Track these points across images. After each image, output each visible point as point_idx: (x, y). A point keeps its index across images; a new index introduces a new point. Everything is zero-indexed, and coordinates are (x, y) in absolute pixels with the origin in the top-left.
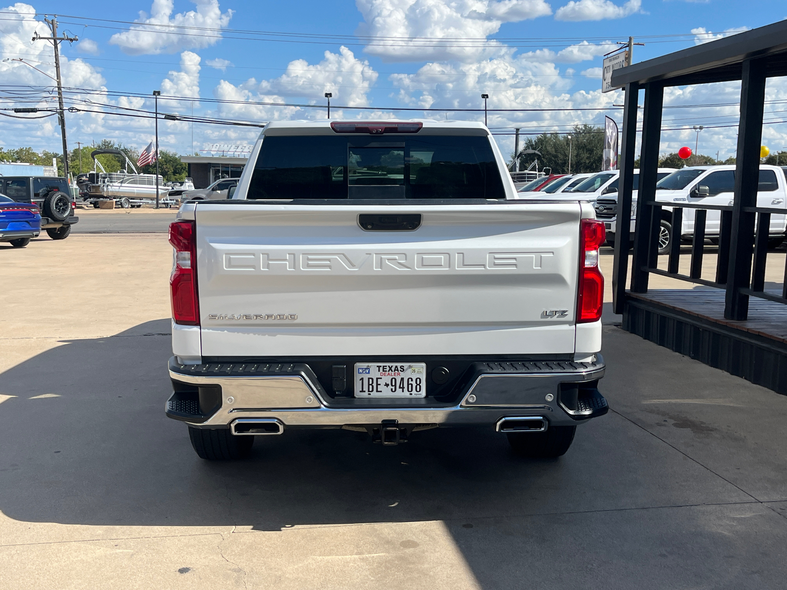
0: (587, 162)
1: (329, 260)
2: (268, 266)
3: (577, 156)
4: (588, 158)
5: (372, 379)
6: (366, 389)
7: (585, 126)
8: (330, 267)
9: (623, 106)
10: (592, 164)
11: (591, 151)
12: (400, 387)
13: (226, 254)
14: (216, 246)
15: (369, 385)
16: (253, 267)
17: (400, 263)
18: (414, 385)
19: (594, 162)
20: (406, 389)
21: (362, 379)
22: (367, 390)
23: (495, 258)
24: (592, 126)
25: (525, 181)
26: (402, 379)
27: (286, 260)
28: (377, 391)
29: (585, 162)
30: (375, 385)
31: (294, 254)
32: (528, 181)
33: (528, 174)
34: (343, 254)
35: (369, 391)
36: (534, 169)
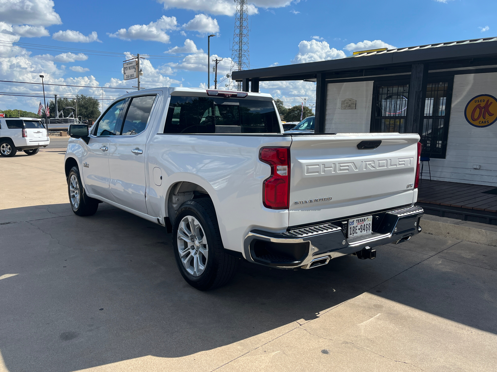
0: (85, 114)
1: (348, 166)
2: (324, 171)
3: (80, 110)
4: (85, 112)
5: (354, 227)
6: (352, 233)
7: (82, 95)
8: (348, 169)
9: (137, 87)
10: (88, 115)
11: (87, 108)
12: (363, 230)
13: (306, 166)
15: (353, 230)
16: (318, 172)
17: (372, 166)
18: (368, 227)
19: (89, 114)
20: (365, 230)
21: (351, 228)
23: (399, 161)
24: (86, 96)
25: (68, 123)
26: (364, 225)
27: (331, 167)
28: (356, 233)
29: (84, 114)
30: (355, 230)
31: (335, 164)
32: (70, 123)
33: (70, 119)
34: (353, 162)
35: (353, 234)
36: (72, 116)
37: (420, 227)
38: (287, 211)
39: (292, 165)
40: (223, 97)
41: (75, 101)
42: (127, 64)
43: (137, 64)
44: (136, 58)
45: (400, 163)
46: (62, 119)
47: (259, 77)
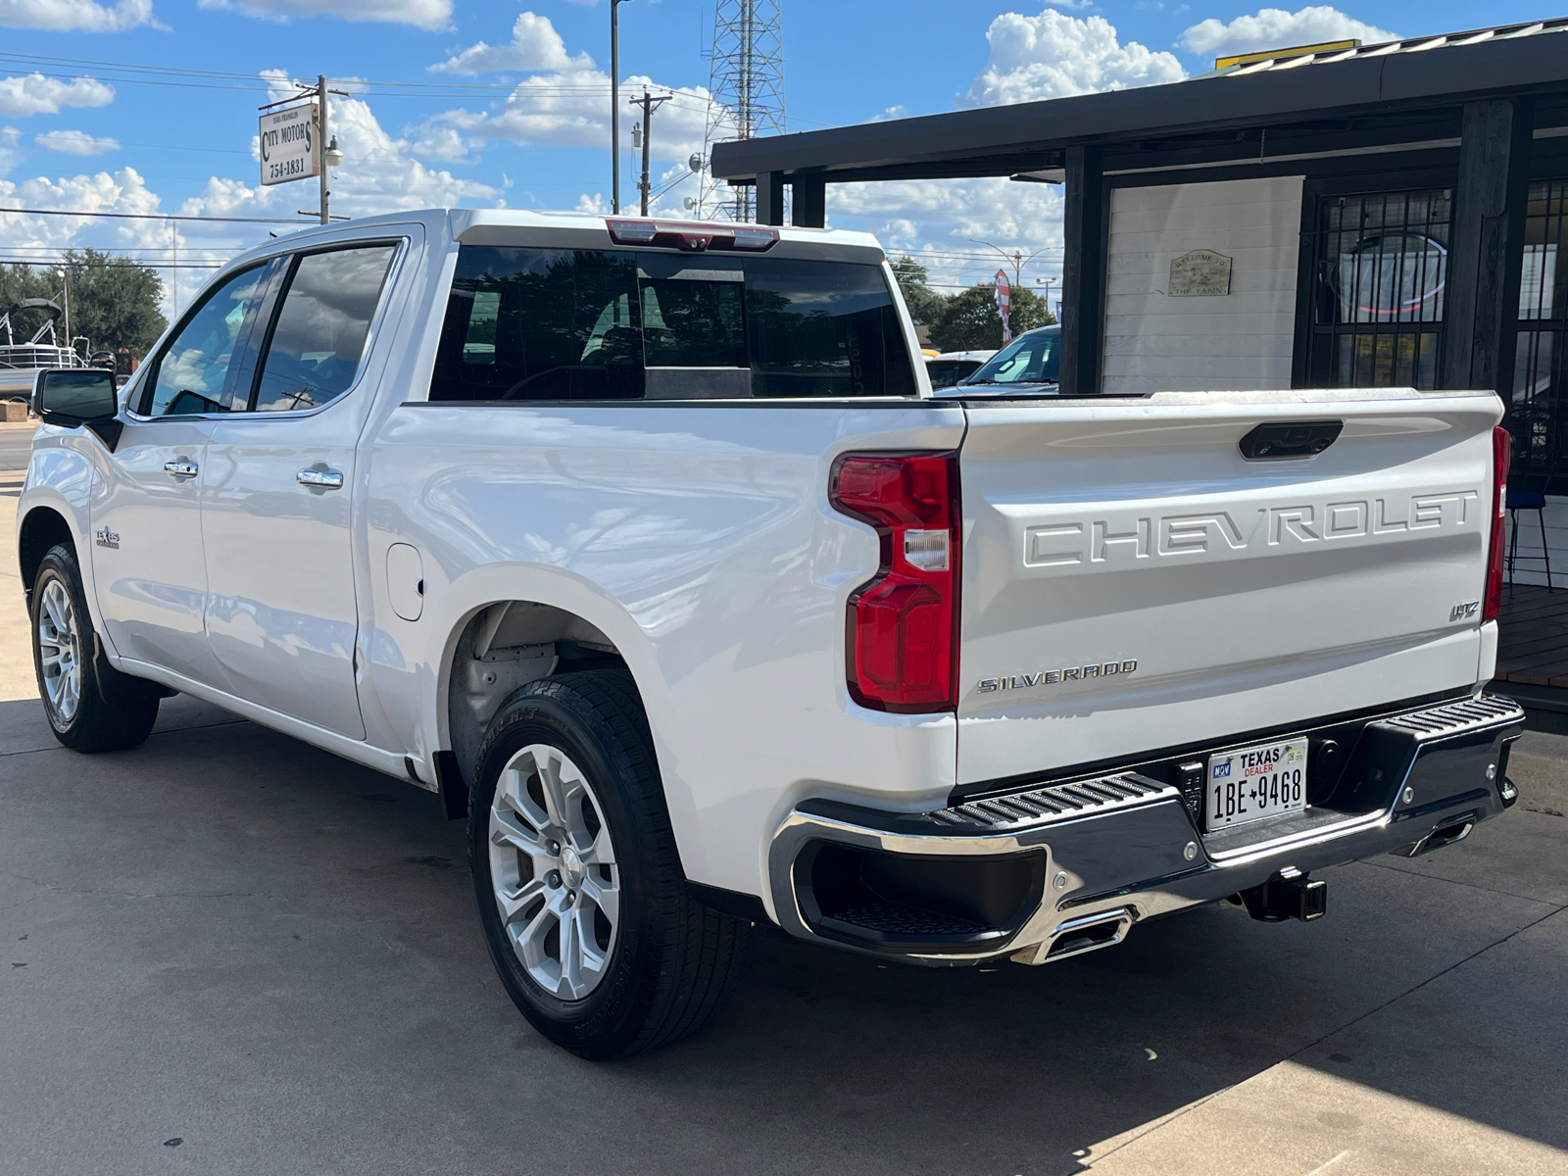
0: (104, 327)
1: (1203, 529)
2: (1103, 551)
3: (79, 313)
4: (104, 319)
5: (1233, 785)
6: (1223, 811)
7: (89, 252)
8: (1202, 543)
10: (114, 334)
11: (108, 305)
12: (1272, 796)
13: (1028, 529)
14: (1005, 508)
15: (1228, 799)
16: (1075, 555)
17: (1303, 526)
18: (1291, 786)
19: (119, 328)
20: (1279, 798)
21: (1218, 790)
22: (1225, 814)
23: (1418, 508)
24: (105, 253)
25: (33, 366)
26: (1275, 776)
27: (1132, 534)
28: (1240, 811)
29: (98, 328)
30: (1236, 798)
31: (1148, 520)
32: (39, 366)
33: (38, 351)
34: (1225, 514)
35: (1228, 814)
36: (47, 340)
37: (1509, 782)
38: (947, 720)
39: (968, 526)
40: (676, 250)
41: (61, 274)
42: (277, 120)
43: (315, 119)
44: (311, 95)
45: (1421, 514)
46: (6, 352)
47: (825, 166)
